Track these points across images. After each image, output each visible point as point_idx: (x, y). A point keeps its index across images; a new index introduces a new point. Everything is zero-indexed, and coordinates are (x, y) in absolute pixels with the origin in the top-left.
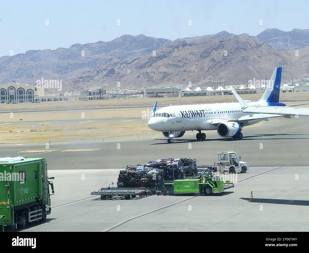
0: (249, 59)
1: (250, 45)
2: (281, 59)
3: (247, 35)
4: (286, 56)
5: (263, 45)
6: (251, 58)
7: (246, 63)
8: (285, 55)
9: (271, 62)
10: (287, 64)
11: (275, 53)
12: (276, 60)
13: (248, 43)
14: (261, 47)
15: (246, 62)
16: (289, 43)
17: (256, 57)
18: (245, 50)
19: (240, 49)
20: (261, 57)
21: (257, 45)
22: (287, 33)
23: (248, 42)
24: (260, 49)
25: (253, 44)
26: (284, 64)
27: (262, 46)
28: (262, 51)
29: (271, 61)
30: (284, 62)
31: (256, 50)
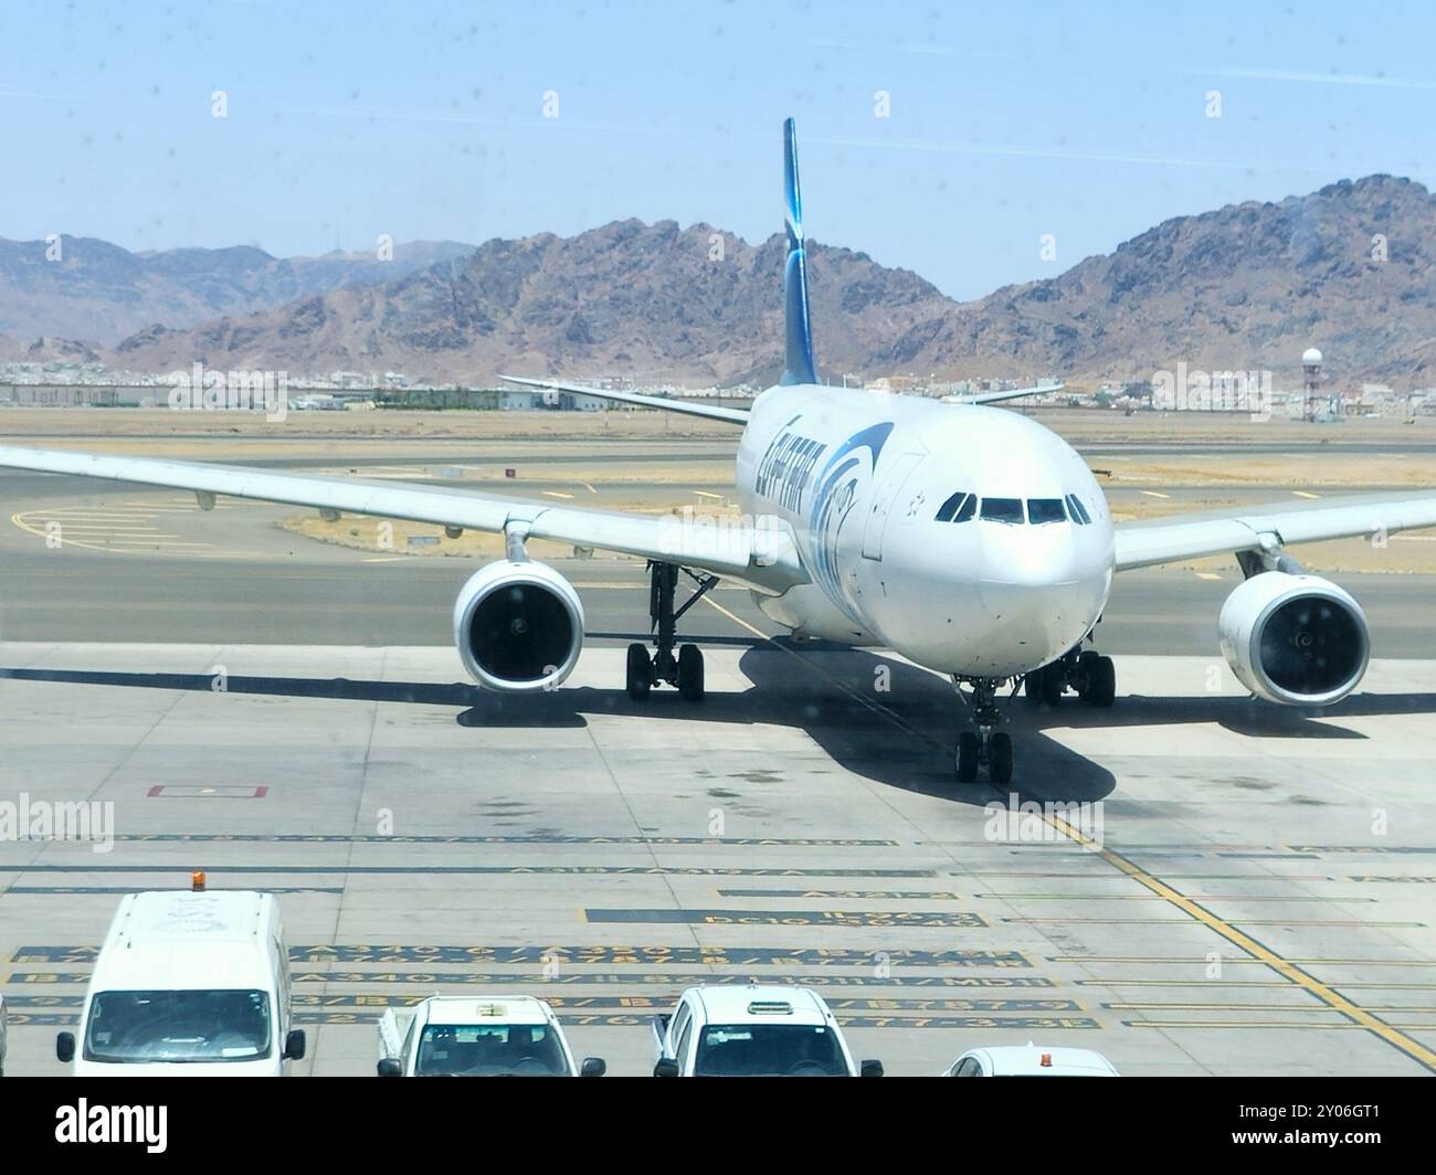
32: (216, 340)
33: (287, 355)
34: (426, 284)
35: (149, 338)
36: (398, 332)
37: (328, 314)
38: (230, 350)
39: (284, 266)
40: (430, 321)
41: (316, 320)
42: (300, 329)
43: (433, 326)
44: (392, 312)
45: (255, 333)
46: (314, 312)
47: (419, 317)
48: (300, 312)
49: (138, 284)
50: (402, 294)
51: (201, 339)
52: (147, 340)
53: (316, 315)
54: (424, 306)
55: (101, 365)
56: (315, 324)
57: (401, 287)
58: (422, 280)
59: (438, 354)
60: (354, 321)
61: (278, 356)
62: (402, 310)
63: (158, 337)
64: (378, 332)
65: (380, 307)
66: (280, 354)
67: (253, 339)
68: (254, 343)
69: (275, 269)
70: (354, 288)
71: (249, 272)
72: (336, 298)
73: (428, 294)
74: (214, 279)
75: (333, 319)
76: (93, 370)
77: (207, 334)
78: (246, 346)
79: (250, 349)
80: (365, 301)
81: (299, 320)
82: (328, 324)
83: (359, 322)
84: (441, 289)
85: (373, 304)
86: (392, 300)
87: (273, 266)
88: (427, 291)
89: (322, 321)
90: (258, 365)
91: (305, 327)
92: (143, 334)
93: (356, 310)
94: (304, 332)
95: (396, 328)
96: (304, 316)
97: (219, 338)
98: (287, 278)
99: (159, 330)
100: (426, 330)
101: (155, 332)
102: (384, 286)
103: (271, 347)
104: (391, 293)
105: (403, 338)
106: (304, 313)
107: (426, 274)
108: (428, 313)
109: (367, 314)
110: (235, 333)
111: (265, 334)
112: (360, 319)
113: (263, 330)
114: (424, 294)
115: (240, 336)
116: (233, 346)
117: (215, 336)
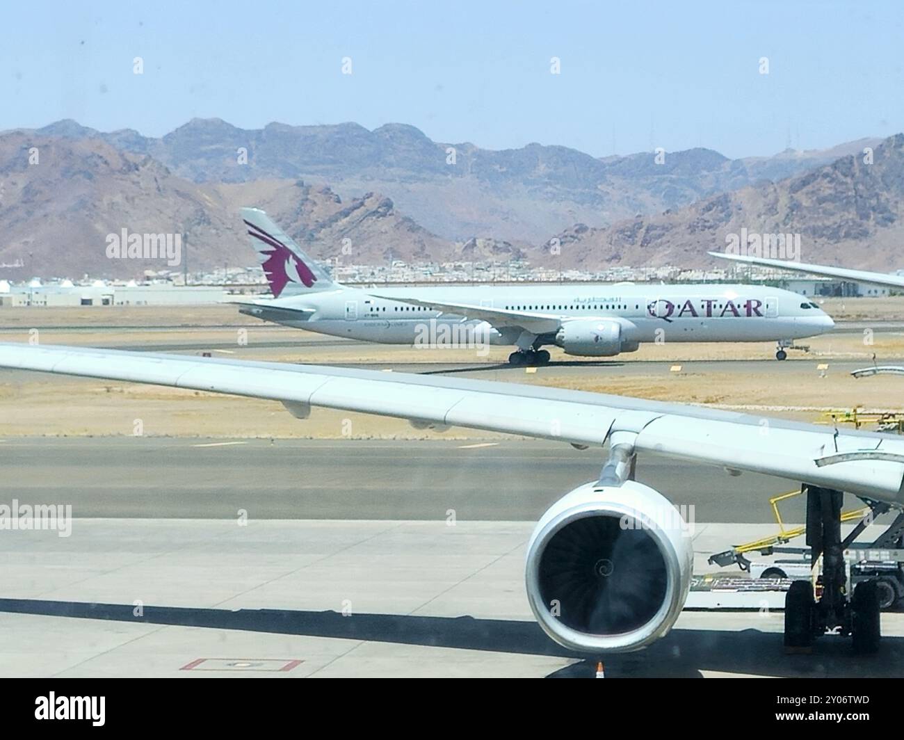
0: (97, 203)
1: (106, 162)
2: (192, 208)
3: (135, 133)
4: (209, 200)
5: (143, 166)
6: (105, 203)
7: (87, 215)
8: (207, 197)
9: (162, 215)
10: (209, 223)
11: (178, 189)
12: (178, 211)
13: (101, 157)
14: (137, 169)
15: (87, 213)
16: (254, 164)
17: (118, 198)
18: (90, 177)
19: (74, 174)
20: (133, 199)
21: (126, 162)
22: (249, 132)
23: (101, 154)
24: (133, 176)
25: (116, 163)
26: (199, 224)
27: (140, 168)
28: (138, 183)
29: (161, 212)
30: (201, 217)
31: (122, 179)
32: (629, 237)
33: (693, 250)
34: (828, 179)
35: (572, 237)
36: (799, 226)
37: (734, 210)
38: (642, 246)
39: (737, 164)
40: (832, 214)
41: (722, 215)
42: (707, 224)
43: (837, 218)
44: (795, 207)
45: (664, 228)
46: (720, 208)
47: (820, 210)
48: (708, 209)
49: (599, 187)
50: (805, 190)
51: (615, 237)
52: (569, 238)
53: (722, 211)
54: (822, 200)
55: (527, 263)
56: (721, 220)
57: (805, 183)
58: (826, 176)
59: (839, 245)
60: (759, 216)
61: (686, 250)
62: (804, 204)
63: (580, 236)
64: (781, 226)
65: (784, 201)
66: (687, 248)
67: (663, 234)
68: (664, 239)
70: (762, 185)
71: (705, 173)
72: (742, 196)
73: (830, 188)
74: (672, 181)
75: (738, 214)
76: (519, 268)
77: (622, 231)
78: (659, 241)
79: (661, 244)
80: (770, 196)
81: (707, 216)
82: (733, 219)
83: (763, 217)
84: (843, 183)
85: (777, 201)
86: (795, 196)
88: (830, 185)
89: (729, 215)
90: (667, 260)
91: (711, 223)
92: (566, 234)
93: (760, 205)
94: (710, 227)
95: (798, 222)
96: (710, 212)
97: (633, 235)
99: (582, 229)
100: (827, 223)
101: (576, 231)
102: (788, 183)
103: (679, 243)
104: (794, 189)
105: (805, 230)
106: (710, 210)
107: (828, 170)
108: (829, 206)
109: (772, 209)
110: (648, 230)
111: (675, 230)
112: (764, 214)
113: (673, 227)
114: (826, 189)
115: (652, 233)
116: (645, 242)
117: (629, 233)
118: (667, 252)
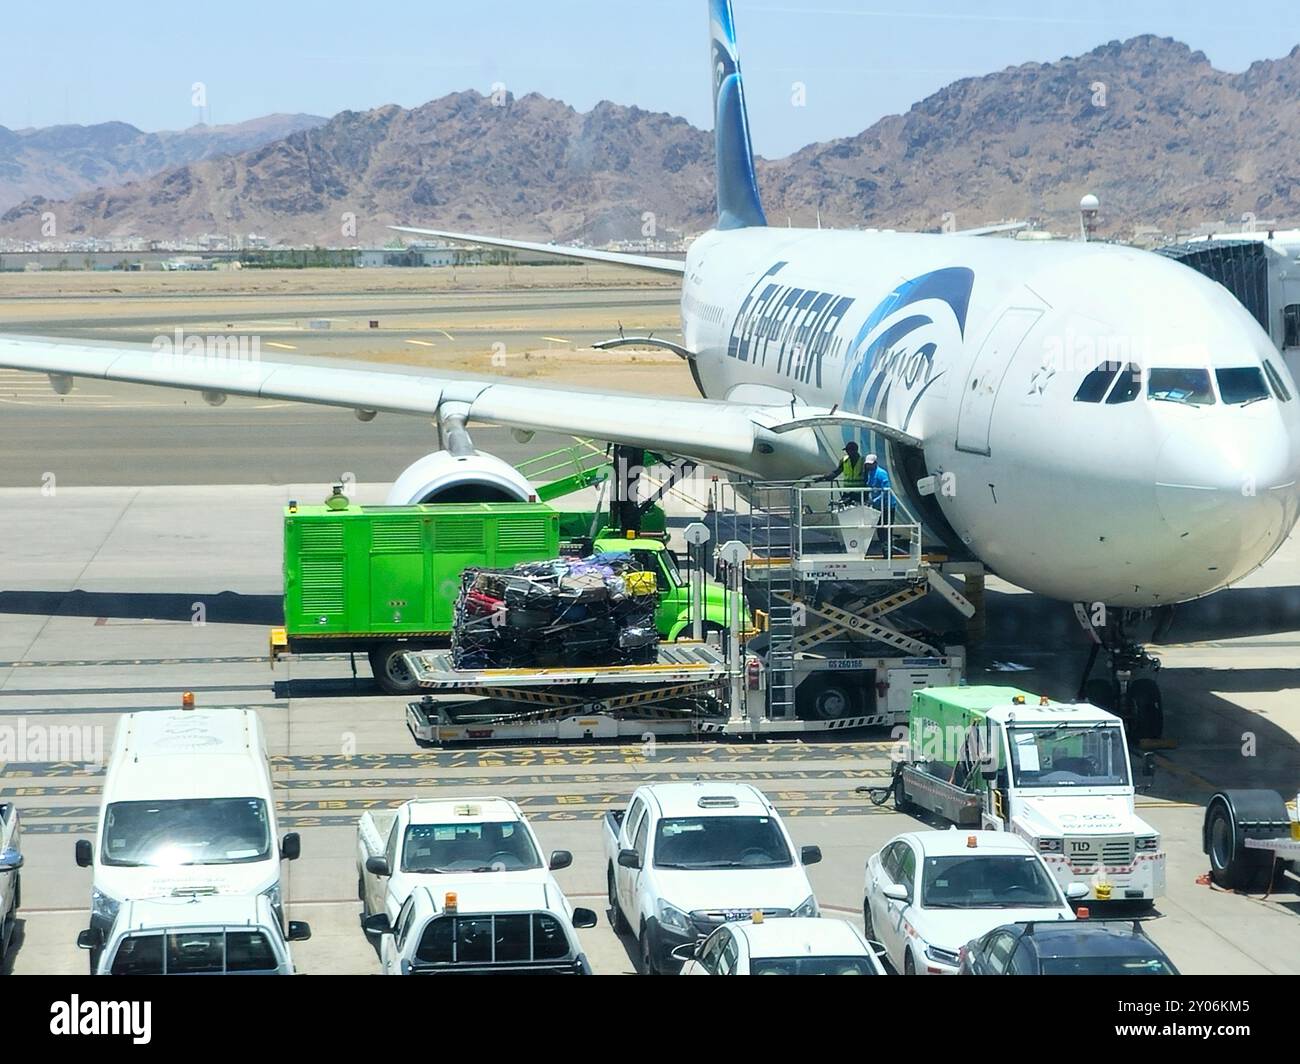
32: (92, 208)
33: (157, 221)
34: (284, 154)
35: (31, 208)
36: (258, 198)
37: (194, 182)
38: (105, 217)
39: (153, 139)
40: (289, 187)
41: (183, 188)
42: (169, 197)
43: (291, 192)
44: (253, 180)
45: (128, 201)
46: (181, 181)
47: (277, 184)
48: (169, 182)
49: (17, 159)
50: (263, 163)
51: (77, 209)
52: (28, 210)
53: (183, 184)
54: (281, 174)
56: (183, 192)
57: (260, 157)
58: (281, 149)
59: (296, 217)
60: (219, 189)
61: (149, 222)
62: (261, 177)
63: (39, 207)
64: (240, 198)
65: (241, 175)
66: (151, 220)
67: (126, 207)
68: (127, 211)
69: (144, 143)
70: (217, 158)
71: (120, 146)
72: (201, 169)
73: (287, 162)
74: (88, 154)
75: (199, 187)
77: (84, 203)
78: (121, 213)
79: (123, 217)
80: (228, 171)
81: (168, 188)
82: (194, 191)
83: (222, 190)
84: (296, 158)
85: (235, 173)
86: (252, 169)
87: (142, 140)
88: (285, 159)
89: (189, 189)
90: (131, 231)
91: (173, 195)
92: (25, 205)
93: (220, 178)
94: (172, 199)
95: (257, 194)
96: (173, 185)
97: (96, 206)
98: (156, 151)
99: (39, 200)
100: (285, 196)
101: (35, 203)
102: (245, 156)
103: (143, 214)
104: (252, 162)
105: (264, 203)
106: (172, 182)
107: (283, 144)
108: (285, 179)
109: (230, 182)
110: (109, 202)
111: (138, 202)
112: (224, 187)
113: (135, 198)
114: (282, 162)
115: (114, 205)
116: (108, 214)
117: (91, 205)
118: (130, 224)
